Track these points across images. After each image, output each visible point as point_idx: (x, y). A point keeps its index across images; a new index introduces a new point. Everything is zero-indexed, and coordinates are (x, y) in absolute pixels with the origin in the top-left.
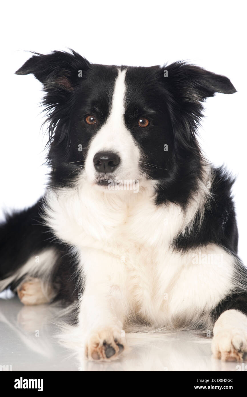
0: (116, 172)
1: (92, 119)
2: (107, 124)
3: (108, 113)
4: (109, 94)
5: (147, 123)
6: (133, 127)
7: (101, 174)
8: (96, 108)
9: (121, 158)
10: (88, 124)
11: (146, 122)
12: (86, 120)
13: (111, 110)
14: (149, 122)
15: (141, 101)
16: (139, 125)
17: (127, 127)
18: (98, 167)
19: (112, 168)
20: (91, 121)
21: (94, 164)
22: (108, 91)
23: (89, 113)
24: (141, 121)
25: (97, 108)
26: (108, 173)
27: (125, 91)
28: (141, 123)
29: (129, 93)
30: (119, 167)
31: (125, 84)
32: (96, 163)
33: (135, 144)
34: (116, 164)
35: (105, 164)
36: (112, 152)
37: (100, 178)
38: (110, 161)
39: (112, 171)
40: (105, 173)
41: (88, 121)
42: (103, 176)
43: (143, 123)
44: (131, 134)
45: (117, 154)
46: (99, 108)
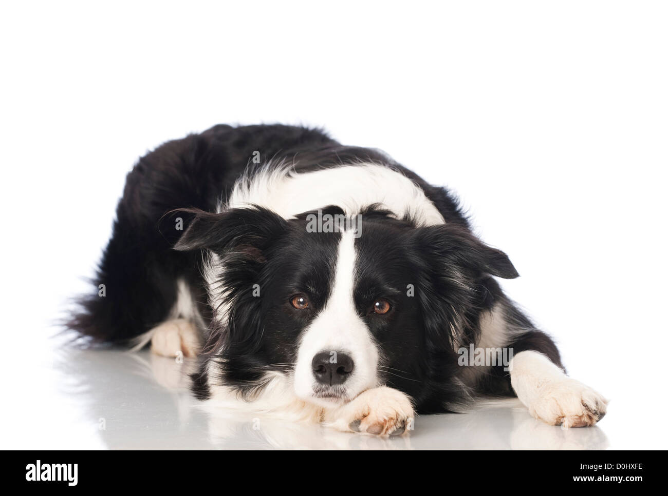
0: (347, 383)
1: (301, 300)
2: (327, 308)
3: (328, 293)
4: (329, 264)
5: (387, 308)
6: (367, 314)
7: (324, 386)
8: (308, 286)
9: (354, 362)
10: (296, 308)
11: (385, 307)
12: (293, 302)
13: (334, 288)
14: (391, 306)
15: (380, 277)
16: (374, 311)
17: (359, 314)
18: (320, 376)
19: (343, 377)
20: (299, 303)
21: (314, 370)
22: (327, 260)
23: (297, 292)
24: (377, 304)
25: (310, 286)
26: (335, 384)
27: (355, 260)
28: (379, 307)
29: (361, 263)
30: (353, 376)
31: (355, 248)
32: (317, 369)
33: (371, 339)
34: (348, 371)
35: (331, 370)
36: (342, 353)
37: (322, 391)
38: (339, 366)
39: (343, 381)
40: (331, 385)
41: (296, 305)
42: (327, 389)
43: (381, 307)
44: (366, 325)
45: (349, 356)
46: (314, 287)
